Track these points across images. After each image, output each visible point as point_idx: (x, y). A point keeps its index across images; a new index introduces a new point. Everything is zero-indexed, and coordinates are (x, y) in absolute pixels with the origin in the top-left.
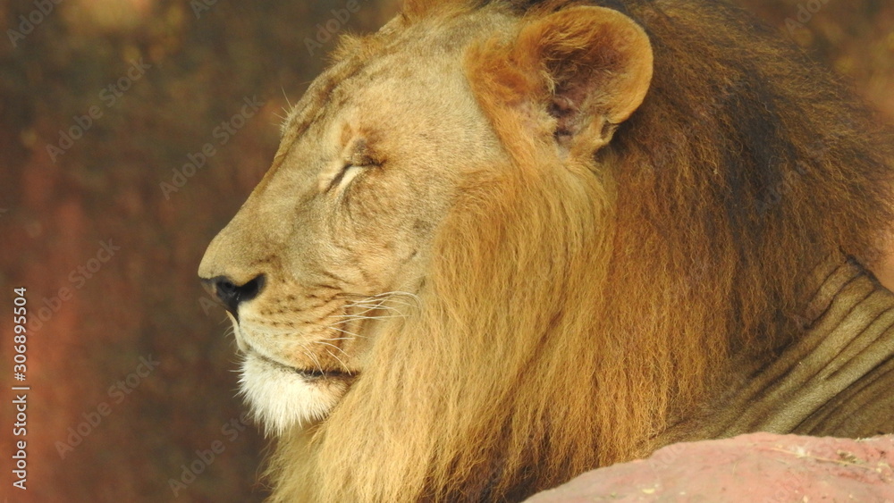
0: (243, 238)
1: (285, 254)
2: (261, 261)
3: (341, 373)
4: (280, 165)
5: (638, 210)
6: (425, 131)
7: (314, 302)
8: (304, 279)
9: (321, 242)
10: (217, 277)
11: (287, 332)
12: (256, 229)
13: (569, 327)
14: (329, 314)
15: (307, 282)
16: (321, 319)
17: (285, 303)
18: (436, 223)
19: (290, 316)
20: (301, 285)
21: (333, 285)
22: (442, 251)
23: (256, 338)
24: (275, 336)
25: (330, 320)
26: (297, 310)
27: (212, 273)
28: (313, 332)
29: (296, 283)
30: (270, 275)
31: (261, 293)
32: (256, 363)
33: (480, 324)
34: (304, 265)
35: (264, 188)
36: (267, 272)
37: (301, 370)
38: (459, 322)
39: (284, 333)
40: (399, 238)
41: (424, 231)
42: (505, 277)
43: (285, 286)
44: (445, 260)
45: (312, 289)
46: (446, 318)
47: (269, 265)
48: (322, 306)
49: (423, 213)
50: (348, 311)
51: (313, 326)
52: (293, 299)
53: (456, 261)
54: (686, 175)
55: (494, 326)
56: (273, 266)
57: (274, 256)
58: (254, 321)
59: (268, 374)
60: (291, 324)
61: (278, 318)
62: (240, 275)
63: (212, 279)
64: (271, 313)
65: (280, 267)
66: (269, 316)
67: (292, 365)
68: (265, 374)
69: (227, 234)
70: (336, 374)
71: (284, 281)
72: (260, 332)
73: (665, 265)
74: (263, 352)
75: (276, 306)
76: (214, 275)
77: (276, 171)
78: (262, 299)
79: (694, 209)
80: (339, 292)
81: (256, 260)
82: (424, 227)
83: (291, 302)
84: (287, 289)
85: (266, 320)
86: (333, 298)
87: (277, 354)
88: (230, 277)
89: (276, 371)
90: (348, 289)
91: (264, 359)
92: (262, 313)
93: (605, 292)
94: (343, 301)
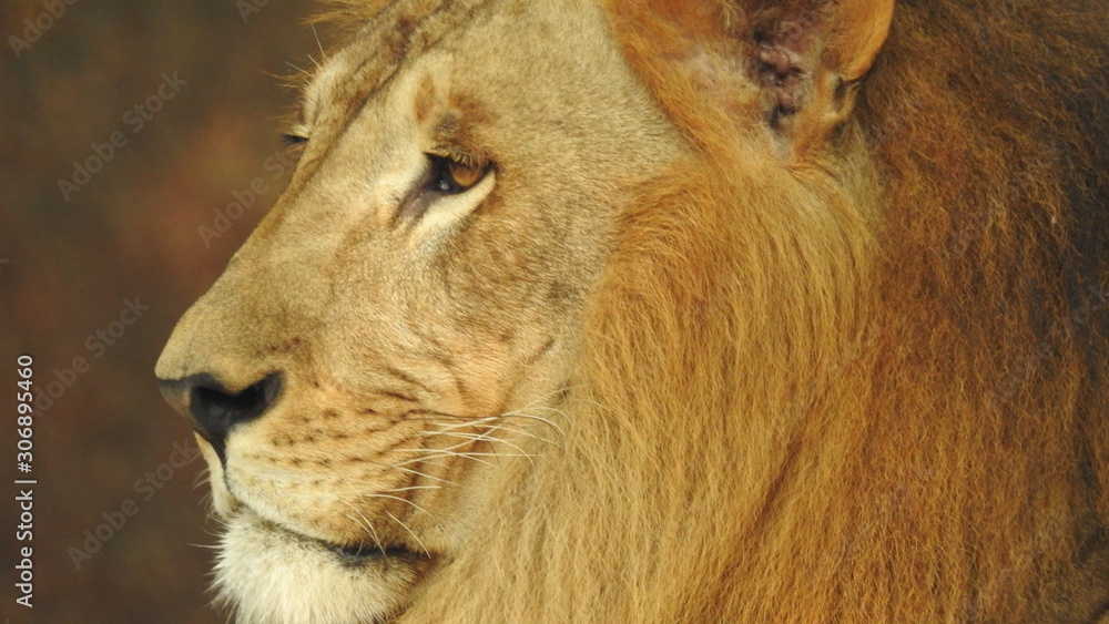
0: (242, 308)
1: (318, 337)
2: (274, 349)
3: (407, 551)
4: (310, 177)
5: (917, 284)
6: (559, 115)
7: (371, 422)
8: (355, 381)
9: (384, 318)
10: (194, 376)
11: (319, 477)
12: (265, 292)
13: (808, 473)
14: (394, 446)
15: (361, 387)
16: (381, 454)
17: (317, 424)
18: (585, 286)
19: (326, 448)
20: (349, 392)
21: (406, 394)
22: (604, 329)
23: (257, 488)
24: (294, 485)
25: (395, 456)
26: (341, 436)
27: (185, 368)
28: (366, 477)
29: (339, 388)
30: (291, 373)
31: (273, 406)
32: (253, 534)
33: (679, 448)
34: (353, 356)
35: (279, 221)
36: (286, 368)
37: (338, 546)
38: (641, 444)
39: (313, 478)
40: (525, 318)
41: (565, 301)
42: (715, 370)
43: (319, 393)
44: (612, 342)
45: (368, 399)
46: (616, 442)
47: (290, 356)
48: (384, 430)
49: (564, 269)
50: (426, 443)
51: (365, 465)
52: (334, 415)
53: (632, 344)
54: (1003, 226)
55: (702, 454)
56: (297, 358)
57: (297, 340)
58: (257, 457)
59: (274, 555)
60: (327, 461)
61: (302, 450)
62: (236, 372)
63: (183, 379)
64: (292, 442)
65: (310, 359)
66: (287, 448)
67: (323, 537)
68: (267, 556)
69: (212, 303)
70: (399, 551)
71: (317, 385)
72: (266, 477)
73: (962, 383)
74: (270, 513)
75: (303, 430)
76: (189, 373)
77: (302, 188)
78: (275, 417)
79: (1011, 284)
80: (413, 406)
81: (267, 348)
82: (567, 296)
83: (330, 422)
84: (324, 398)
85: (279, 455)
86: (403, 417)
87: (296, 516)
88: (218, 375)
89: (289, 548)
90: (430, 402)
91: (269, 526)
92: (275, 443)
93: (869, 414)
94: (421, 423)
